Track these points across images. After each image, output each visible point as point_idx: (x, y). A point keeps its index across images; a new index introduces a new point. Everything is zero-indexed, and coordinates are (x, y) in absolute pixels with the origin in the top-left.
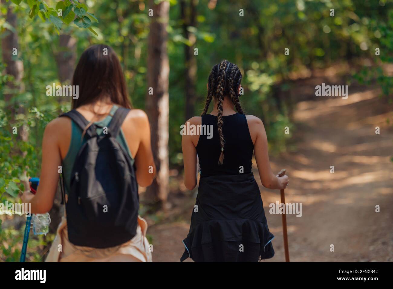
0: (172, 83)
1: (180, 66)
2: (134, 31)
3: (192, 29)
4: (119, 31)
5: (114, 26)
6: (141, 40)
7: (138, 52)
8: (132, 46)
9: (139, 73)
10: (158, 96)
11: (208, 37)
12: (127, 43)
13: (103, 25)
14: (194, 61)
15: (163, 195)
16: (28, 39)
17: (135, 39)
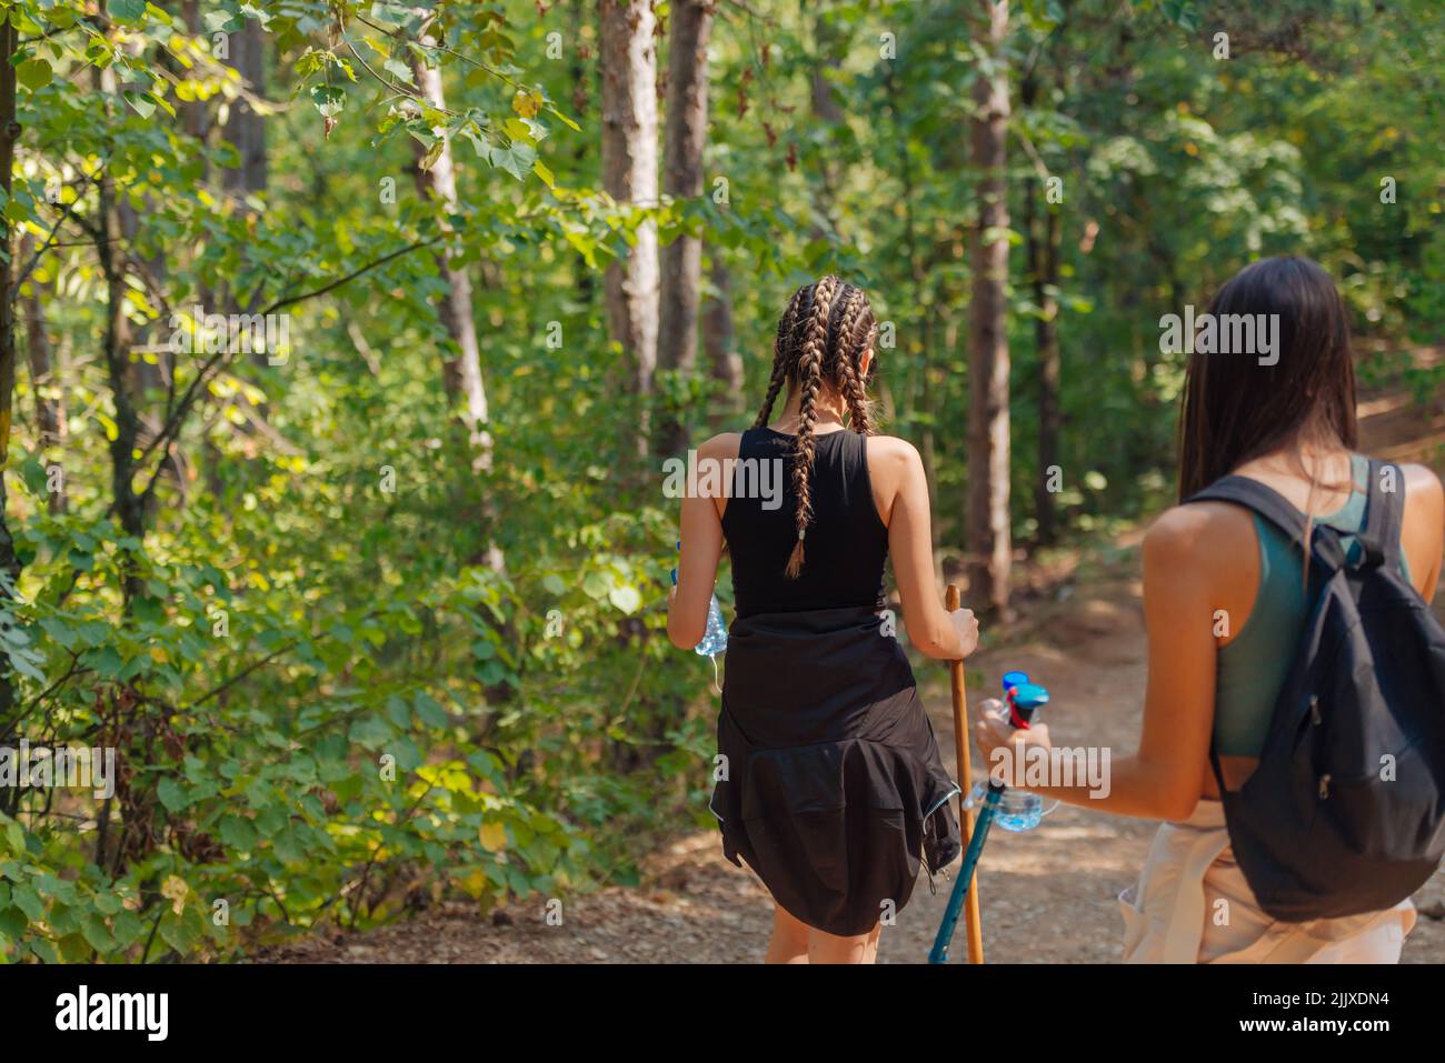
0: (1016, 391)
1: (1029, 357)
2: (943, 295)
3: (1051, 290)
4: (916, 296)
5: (908, 288)
6: (957, 312)
7: (951, 334)
8: (941, 323)
9: (954, 373)
10: (991, 414)
11: (1081, 304)
12: (931, 318)
13: (887, 286)
14: (1054, 348)
15: (1001, 595)
16: (751, 312)
17: (946, 311)
